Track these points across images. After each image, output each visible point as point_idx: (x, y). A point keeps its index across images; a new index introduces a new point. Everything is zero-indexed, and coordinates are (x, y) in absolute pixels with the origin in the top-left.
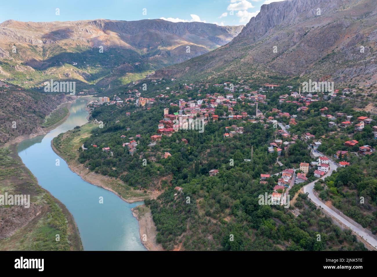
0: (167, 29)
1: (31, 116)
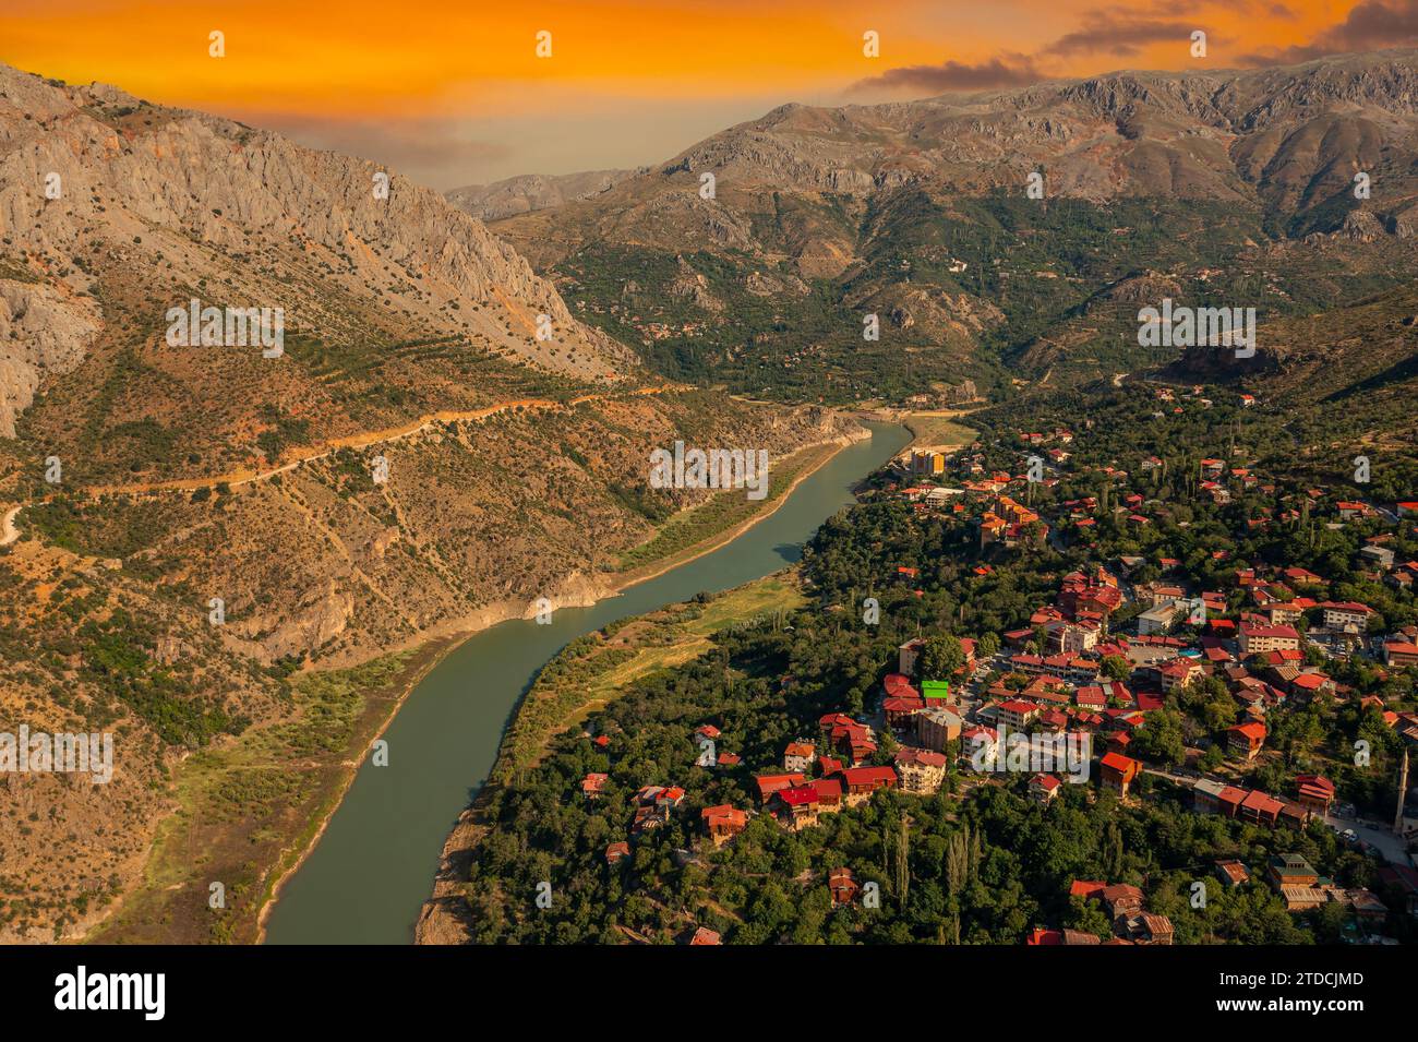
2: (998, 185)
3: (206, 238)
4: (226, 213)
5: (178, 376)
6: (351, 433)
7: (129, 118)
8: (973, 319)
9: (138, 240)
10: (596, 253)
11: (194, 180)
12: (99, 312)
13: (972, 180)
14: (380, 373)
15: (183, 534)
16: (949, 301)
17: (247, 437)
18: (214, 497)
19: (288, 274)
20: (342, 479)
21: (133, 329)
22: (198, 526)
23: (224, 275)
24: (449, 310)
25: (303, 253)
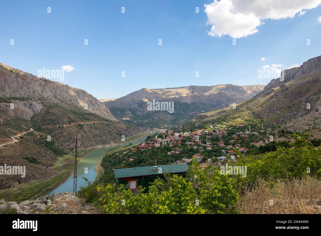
0: (233, 90)
1: (115, 136)
2: (174, 100)
3: (57, 98)
4: (60, 95)
5: (55, 113)
6: (81, 122)
7: (46, 82)
8: (171, 118)
9: (48, 97)
10: (113, 108)
11: (56, 90)
12: (42, 106)
13: (171, 99)
14: (84, 116)
15: (57, 132)
16: (167, 115)
17: (66, 121)
18: (61, 128)
19: (69, 104)
20: (79, 127)
21: (48, 108)
22: (59, 131)
23: (60, 103)
24: (93, 110)
25: (71, 101)
